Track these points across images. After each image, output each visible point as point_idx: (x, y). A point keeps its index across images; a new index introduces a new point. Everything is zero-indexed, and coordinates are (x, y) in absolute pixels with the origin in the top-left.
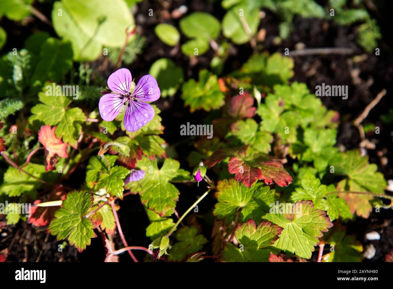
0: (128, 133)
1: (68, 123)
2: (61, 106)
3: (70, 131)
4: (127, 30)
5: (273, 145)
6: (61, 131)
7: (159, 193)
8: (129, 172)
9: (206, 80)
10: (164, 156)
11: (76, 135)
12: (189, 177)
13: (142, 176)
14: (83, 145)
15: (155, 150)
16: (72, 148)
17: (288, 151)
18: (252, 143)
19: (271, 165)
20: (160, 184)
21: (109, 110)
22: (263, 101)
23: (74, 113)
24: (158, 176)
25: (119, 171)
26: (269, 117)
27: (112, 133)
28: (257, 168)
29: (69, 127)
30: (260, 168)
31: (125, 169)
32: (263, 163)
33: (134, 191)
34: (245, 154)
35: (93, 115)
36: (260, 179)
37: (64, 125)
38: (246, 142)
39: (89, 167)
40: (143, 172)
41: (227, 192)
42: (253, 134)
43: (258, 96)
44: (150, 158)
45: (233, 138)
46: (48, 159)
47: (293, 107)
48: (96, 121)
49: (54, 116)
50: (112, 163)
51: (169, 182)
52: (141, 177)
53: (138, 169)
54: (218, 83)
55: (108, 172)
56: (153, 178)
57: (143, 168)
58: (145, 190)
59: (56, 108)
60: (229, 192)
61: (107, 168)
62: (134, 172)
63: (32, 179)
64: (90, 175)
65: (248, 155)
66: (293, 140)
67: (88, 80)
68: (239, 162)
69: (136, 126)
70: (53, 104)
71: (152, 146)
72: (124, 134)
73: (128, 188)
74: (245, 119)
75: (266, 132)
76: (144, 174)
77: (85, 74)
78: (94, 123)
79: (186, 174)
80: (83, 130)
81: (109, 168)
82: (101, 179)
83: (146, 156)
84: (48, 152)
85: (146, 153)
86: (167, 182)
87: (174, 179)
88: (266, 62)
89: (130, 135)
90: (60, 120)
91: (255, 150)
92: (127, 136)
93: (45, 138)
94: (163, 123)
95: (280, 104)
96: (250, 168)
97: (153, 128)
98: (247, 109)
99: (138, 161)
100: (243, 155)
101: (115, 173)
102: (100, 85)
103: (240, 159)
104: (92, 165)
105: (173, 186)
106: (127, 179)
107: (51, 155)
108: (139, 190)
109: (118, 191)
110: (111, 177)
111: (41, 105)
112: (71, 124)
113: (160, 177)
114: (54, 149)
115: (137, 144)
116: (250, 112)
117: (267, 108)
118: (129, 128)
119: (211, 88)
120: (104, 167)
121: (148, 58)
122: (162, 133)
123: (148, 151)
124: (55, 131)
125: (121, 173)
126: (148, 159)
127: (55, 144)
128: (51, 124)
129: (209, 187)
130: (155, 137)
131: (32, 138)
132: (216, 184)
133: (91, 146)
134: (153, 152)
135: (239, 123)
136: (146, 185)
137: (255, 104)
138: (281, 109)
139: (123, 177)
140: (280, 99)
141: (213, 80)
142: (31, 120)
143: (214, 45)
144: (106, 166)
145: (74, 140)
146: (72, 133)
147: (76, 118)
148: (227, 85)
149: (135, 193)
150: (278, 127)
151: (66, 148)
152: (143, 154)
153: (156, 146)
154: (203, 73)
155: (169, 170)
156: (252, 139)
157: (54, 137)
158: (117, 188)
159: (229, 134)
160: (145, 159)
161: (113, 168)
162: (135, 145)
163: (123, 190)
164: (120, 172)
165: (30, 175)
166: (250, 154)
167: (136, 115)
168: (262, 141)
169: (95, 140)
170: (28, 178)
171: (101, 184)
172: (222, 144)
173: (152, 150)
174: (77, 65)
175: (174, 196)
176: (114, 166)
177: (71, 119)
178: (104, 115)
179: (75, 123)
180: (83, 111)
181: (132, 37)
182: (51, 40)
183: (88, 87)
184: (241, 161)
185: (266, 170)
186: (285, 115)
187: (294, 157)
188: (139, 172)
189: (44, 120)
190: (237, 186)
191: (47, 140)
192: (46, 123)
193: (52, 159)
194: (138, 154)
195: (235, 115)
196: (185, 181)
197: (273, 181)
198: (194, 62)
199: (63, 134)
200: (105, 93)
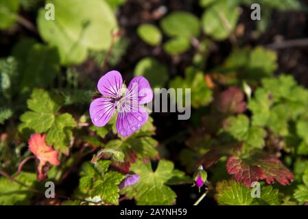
0: (119, 136)
1: (58, 129)
2: (50, 112)
3: (60, 138)
4: (112, 31)
5: (267, 139)
6: (51, 138)
7: (155, 196)
8: (124, 177)
9: (193, 77)
10: (158, 157)
11: (67, 141)
12: (184, 178)
13: (137, 180)
14: (74, 150)
15: (148, 152)
16: (63, 155)
17: (282, 144)
18: (245, 138)
19: (269, 162)
20: (156, 188)
21: (101, 115)
22: (253, 95)
23: (64, 119)
24: (152, 178)
25: (113, 176)
26: (259, 111)
27: (103, 136)
28: (256, 166)
29: (60, 134)
30: (259, 166)
31: (120, 174)
32: (261, 160)
33: (129, 196)
34: (241, 151)
35: (83, 119)
36: (262, 178)
37: (53, 132)
38: (239, 138)
39: (82, 173)
40: (137, 176)
41: (227, 194)
42: (246, 129)
43: (248, 90)
44: (143, 160)
45: (225, 134)
46: (40, 168)
47: (283, 100)
48: (86, 125)
49: (43, 123)
50: (105, 168)
51: (165, 184)
52: (135, 181)
53: (132, 173)
54: (205, 80)
55: (102, 179)
56: (148, 182)
57: (137, 171)
58: (140, 194)
59: (45, 114)
60: (229, 194)
61: (100, 174)
62: (129, 176)
63: (24, 189)
64: (84, 182)
65: (243, 152)
66: (285, 132)
67: (75, 83)
68: (237, 161)
69: (129, 131)
70: (42, 110)
71: (145, 148)
72: (116, 137)
73: (123, 193)
74: (236, 115)
75: (259, 127)
76: (139, 177)
77: (73, 78)
78: (84, 128)
79: (181, 175)
80: (74, 135)
81: (103, 174)
82: (94, 186)
83: (140, 159)
84: (39, 161)
85: (139, 156)
86: (162, 185)
87: (169, 181)
88: (248, 56)
89: (122, 138)
90: (49, 127)
91: (250, 146)
92: (120, 139)
93: (35, 147)
94: (154, 124)
95: (270, 97)
96: (249, 167)
97: (145, 129)
98: (237, 104)
99: (132, 165)
100: (239, 153)
101: (109, 179)
102: (87, 88)
103: (238, 158)
104: (85, 172)
105: (169, 189)
106: (122, 185)
107: (42, 163)
108: (134, 194)
109: (114, 198)
110: (105, 184)
111: (30, 113)
112: (62, 131)
113: (155, 180)
114: (45, 156)
115: (130, 147)
116: (241, 108)
117: (257, 102)
118: (122, 133)
119: (199, 85)
120: (98, 174)
121: (132, 58)
122: (154, 134)
123: (142, 154)
124: (45, 138)
125: (116, 179)
126: (142, 162)
127: (46, 152)
128: (41, 132)
129: (207, 189)
130: (147, 138)
131: (23, 145)
132: (214, 186)
133: (82, 150)
134: (146, 155)
135: (231, 119)
136: (142, 189)
137: (245, 99)
138: (270, 103)
139: (118, 183)
140: (269, 92)
141: (200, 77)
142: (20, 129)
143: (196, 42)
144: (100, 171)
145: (64, 147)
146: (62, 139)
147: (66, 124)
148: (214, 81)
149: (131, 198)
150: (269, 120)
151: (58, 155)
152: (136, 157)
153: (149, 148)
154: (189, 70)
155: (164, 172)
156: (245, 135)
157: (45, 144)
158: (112, 195)
159: (221, 131)
160: (139, 162)
161: (107, 174)
162: (127, 148)
163: (118, 197)
164: (115, 177)
165: (22, 184)
166: (246, 151)
167: (128, 119)
168: (256, 136)
169: (86, 145)
170: (21, 187)
171: (95, 191)
172: (214, 141)
173: (145, 153)
174: (64, 69)
175: (171, 199)
176: (108, 171)
177: (62, 125)
178: (95, 121)
179: (66, 129)
180: (73, 117)
181: (117, 39)
182: (37, 47)
183: (76, 91)
184: (239, 160)
185: (266, 168)
186: (275, 108)
187: (288, 150)
188: (134, 176)
189: (33, 128)
190: (237, 188)
191: (37, 149)
192: (36, 131)
193: (43, 167)
194: (131, 157)
195: (224, 111)
196: (181, 183)
197: (275, 180)
198: (176, 59)
199: (54, 141)
200: (95, 97)
